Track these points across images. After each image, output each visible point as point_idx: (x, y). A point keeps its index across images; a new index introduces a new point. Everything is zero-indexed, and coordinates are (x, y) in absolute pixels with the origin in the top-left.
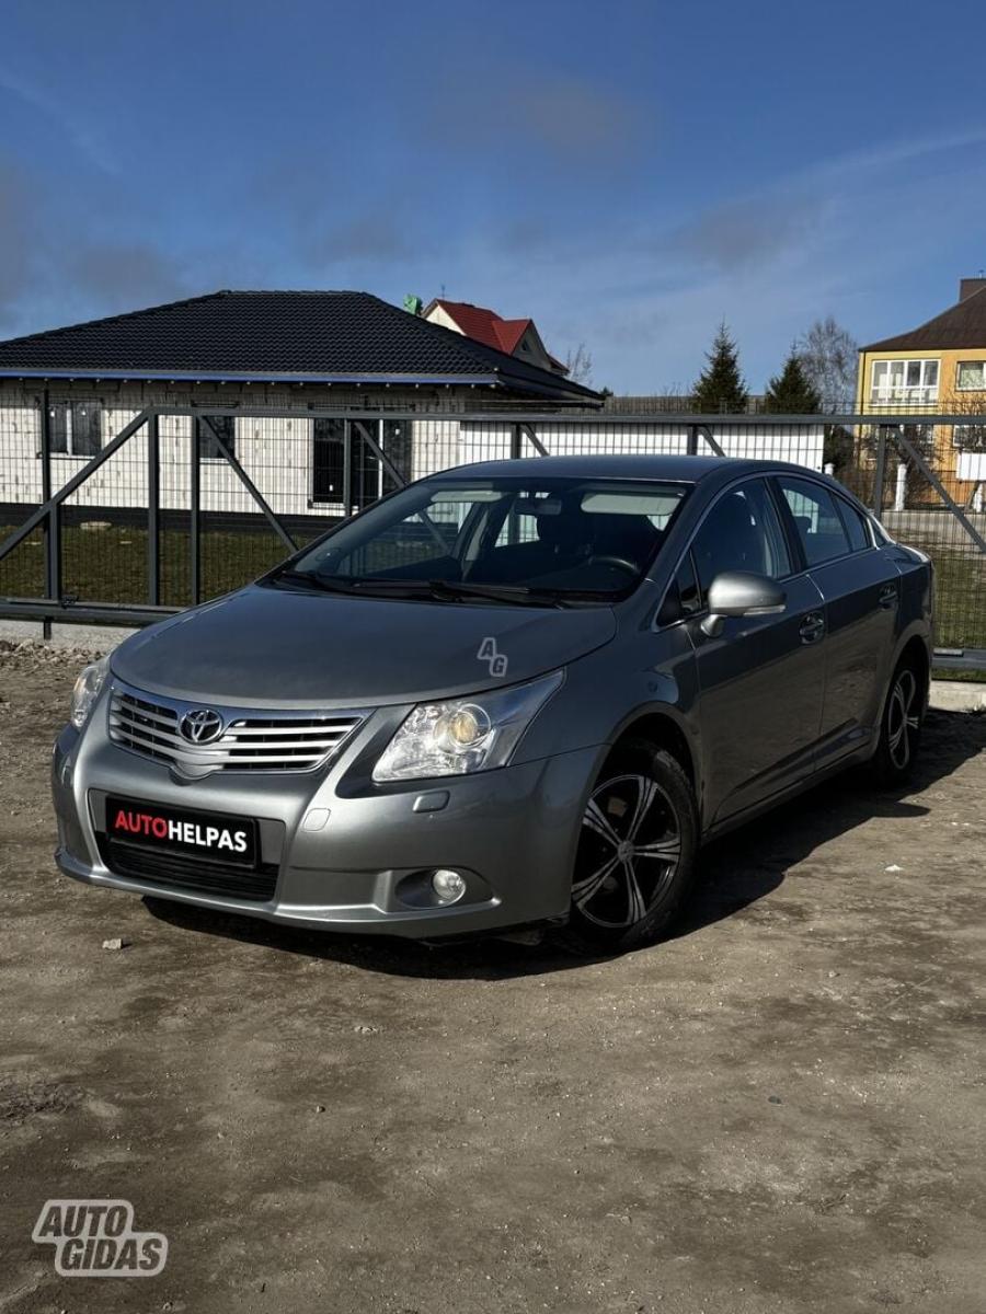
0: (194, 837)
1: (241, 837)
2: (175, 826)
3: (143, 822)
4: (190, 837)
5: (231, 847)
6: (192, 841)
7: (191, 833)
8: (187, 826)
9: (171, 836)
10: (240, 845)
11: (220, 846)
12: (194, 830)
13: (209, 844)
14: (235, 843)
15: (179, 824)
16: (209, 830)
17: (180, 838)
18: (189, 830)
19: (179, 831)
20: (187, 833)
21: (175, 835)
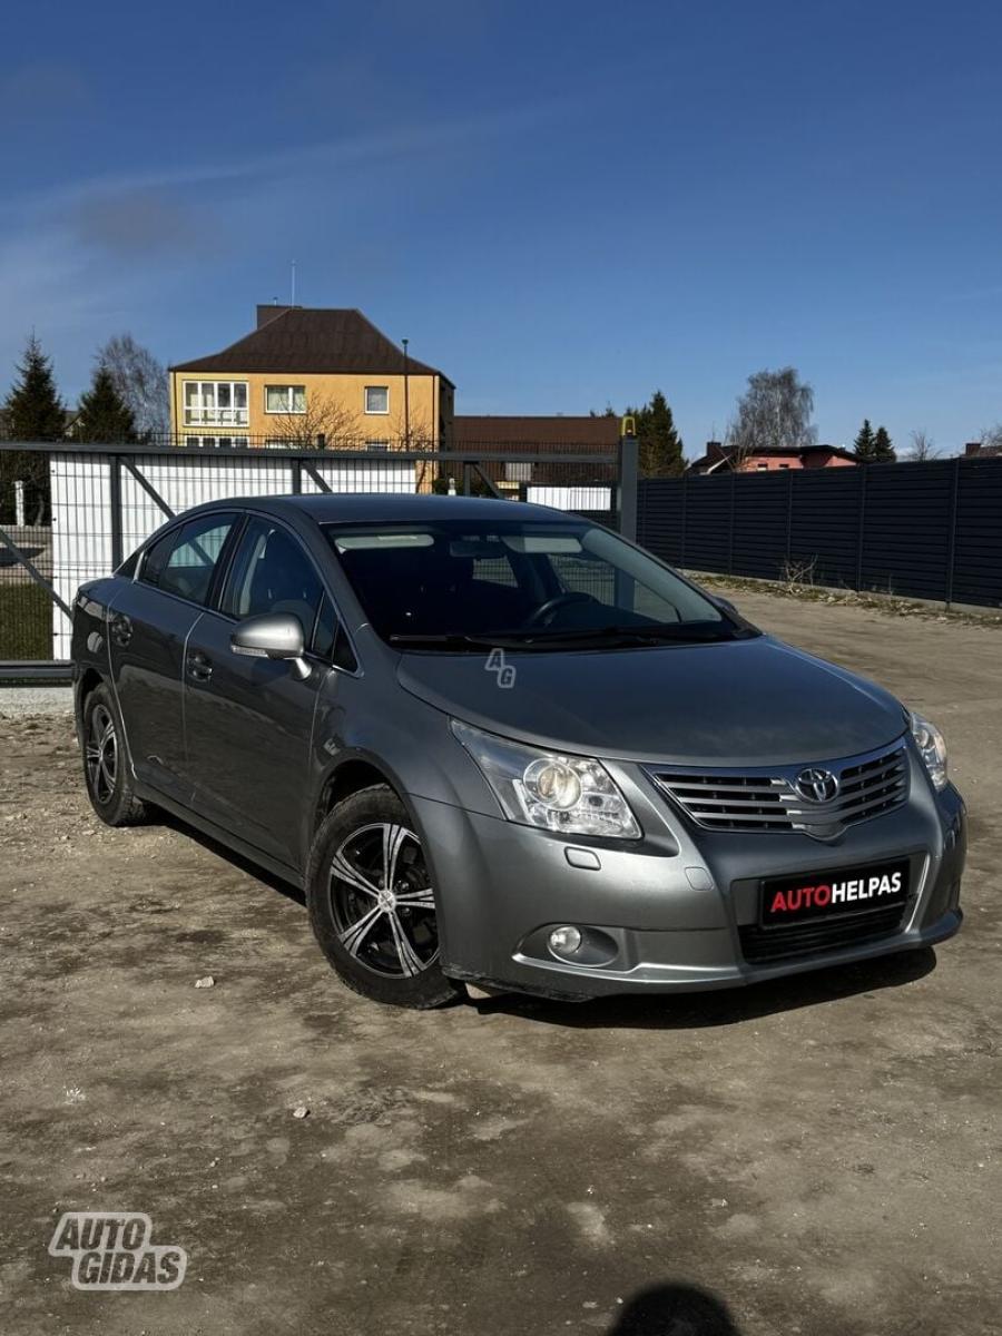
0: (857, 893)
1: (897, 878)
2: (839, 888)
3: (804, 896)
4: (853, 894)
5: (889, 891)
6: (855, 897)
7: (855, 890)
8: (851, 884)
9: (834, 901)
10: (895, 886)
11: (880, 893)
12: (857, 886)
13: (871, 894)
14: (892, 885)
15: (843, 885)
16: (871, 880)
17: (843, 899)
18: (853, 887)
19: (842, 892)
20: (850, 890)
21: (838, 897)
